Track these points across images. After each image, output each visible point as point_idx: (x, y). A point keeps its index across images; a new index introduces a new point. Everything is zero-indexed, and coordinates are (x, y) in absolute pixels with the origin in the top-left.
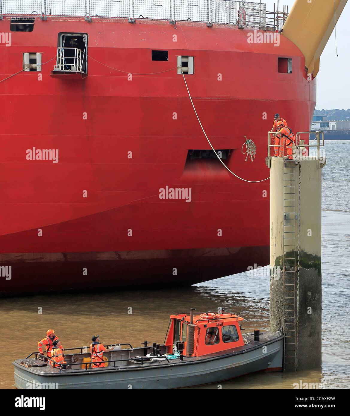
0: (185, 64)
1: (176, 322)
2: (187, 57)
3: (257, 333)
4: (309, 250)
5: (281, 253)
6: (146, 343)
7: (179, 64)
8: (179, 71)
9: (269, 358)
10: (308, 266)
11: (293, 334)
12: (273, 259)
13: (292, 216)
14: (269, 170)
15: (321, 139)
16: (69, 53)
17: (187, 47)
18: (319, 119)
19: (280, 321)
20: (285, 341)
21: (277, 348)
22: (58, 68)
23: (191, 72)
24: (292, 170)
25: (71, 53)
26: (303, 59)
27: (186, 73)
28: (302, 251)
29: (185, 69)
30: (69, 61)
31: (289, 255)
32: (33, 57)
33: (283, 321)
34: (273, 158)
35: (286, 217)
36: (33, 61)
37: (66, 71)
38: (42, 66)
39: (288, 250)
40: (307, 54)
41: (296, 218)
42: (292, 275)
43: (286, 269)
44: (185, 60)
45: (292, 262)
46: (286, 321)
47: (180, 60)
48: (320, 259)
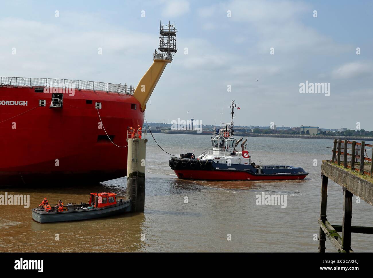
0: (98, 105)
1: (93, 196)
2: (99, 103)
3: (121, 200)
4: (141, 171)
5: (131, 172)
6: (81, 203)
7: (96, 105)
8: (96, 108)
9: (126, 208)
10: (141, 177)
11: (135, 200)
12: (128, 174)
13: (135, 159)
14: (127, 143)
15: (146, 133)
16: (56, 100)
17: (99, 99)
18: (145, 126)
19: (130, 196)
20: (132, 202)
21: (128, 205)
22: (52, 105)
23: (100, 108)
24: (136, 143)
25: (57, 100)
26: (140, 105)
27: (98, 108)
28: (139, 172)
29: (98, 107)
30: (56, 103)
31: (134, 173)
32: (43, 101)
33: (131, 196)
34: (129, 139)
35: (133, 160)
36: (43, 103)
37: (55, 106)
38: (46, 105)
39: (133, 171)
40: (141, 104)
41: (137, 160)
42: (135, 180)
43: (133, 178)
44: (98, 104)
45: (135, 175)
46: (132, 196)
47: (96, 104)
48: (144, 174)
